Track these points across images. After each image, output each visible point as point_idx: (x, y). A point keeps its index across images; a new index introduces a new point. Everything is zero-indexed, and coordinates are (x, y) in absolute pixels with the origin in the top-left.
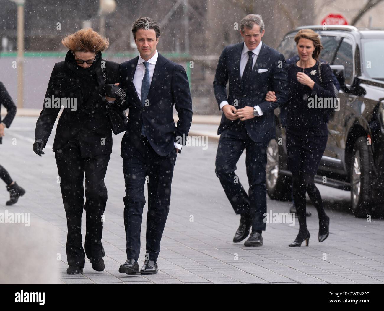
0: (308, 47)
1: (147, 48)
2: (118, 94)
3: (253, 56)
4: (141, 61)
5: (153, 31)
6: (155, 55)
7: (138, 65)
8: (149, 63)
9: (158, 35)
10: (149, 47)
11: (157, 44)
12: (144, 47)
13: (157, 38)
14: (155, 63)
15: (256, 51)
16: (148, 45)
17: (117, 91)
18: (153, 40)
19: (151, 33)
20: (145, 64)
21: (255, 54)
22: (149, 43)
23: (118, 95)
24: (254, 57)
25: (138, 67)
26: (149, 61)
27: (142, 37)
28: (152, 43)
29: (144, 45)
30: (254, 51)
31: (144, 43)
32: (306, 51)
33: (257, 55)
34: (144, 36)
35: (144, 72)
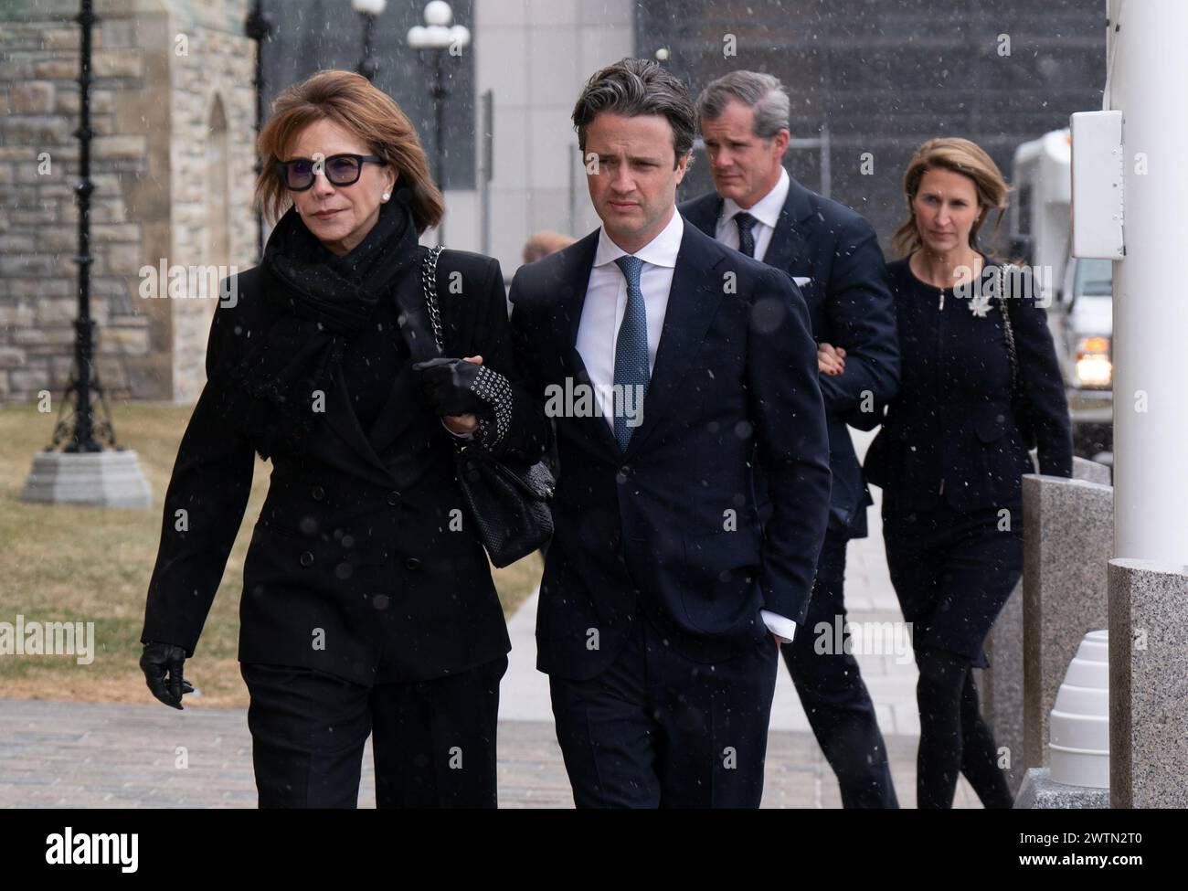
0: (957, 203)
1: (628, 200)
2: (482, 392)
3: (754, 232)
4: (608, 252)
5: (661, 127)
6: (667, 228)
7: (595, 273)
8: (644, 262)
9: (681, 145)
10: (637, 194)
11: (679, 181)
12: (616, 193)
13: (678, 154)
14: (671, 263)
15: (767, 212)
16: (634, 187)
17: (476, 383)
18: (657, 166)
19: (648, 134)
20: (627, 268)
21: (763, 224)
22: (638, 176)
23: (483, 397)
24: (758, 235)
25: (598, 279)
26: (641, 255)
27: (608, 148)
28: (648, 179)
29: (613, 186)
30: (757, 212)
31: (618, 177)
32: (951, 218)
33: (769, 227)
34: (617, 147)
35: (622, 300)
